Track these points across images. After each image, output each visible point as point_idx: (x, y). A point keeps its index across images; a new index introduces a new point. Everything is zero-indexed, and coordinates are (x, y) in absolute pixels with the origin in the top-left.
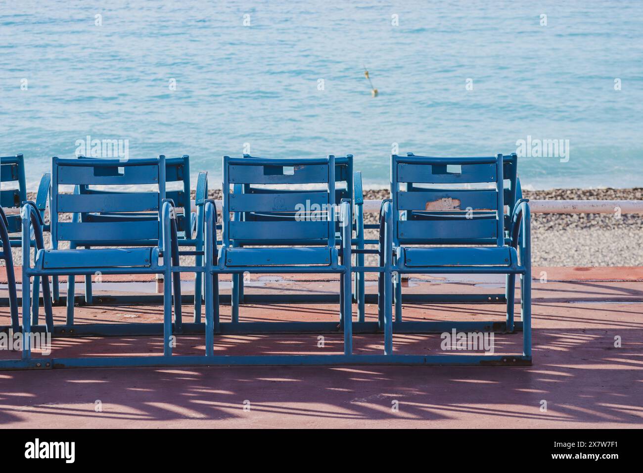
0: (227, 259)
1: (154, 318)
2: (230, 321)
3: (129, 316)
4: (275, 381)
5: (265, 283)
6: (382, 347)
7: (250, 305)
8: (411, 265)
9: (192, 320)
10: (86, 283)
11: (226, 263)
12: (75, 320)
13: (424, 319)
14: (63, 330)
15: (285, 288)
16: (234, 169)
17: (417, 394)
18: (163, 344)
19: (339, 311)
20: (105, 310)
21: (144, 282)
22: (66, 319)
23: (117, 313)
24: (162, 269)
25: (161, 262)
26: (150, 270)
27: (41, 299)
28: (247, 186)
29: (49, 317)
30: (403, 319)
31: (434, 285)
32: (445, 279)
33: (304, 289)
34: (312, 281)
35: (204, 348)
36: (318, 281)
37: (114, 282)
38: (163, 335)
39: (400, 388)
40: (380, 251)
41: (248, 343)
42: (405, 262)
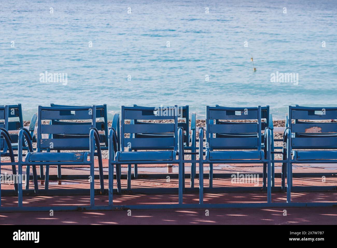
0: (210, 157)
1: (170, 185)
2: (209, 187)
3: (157, 184)
4: (235, 216)
5: (222, 168)
6: (286, 199)
7: (216, 179)
8: (300, 159)
9: (190, 186)
10: (135, 168)
11: (209, 158)
12: (131, 186)
13: (303, 185)
14: (126, 191)
15: (232, 170)
16: (212, 113)
17: (305, 221)
18: (178, 198)
19: (262, 182)
20: (144, 181)
21: (161, 167)
22: (127, 186)
23: (151, 183)
24: (178, 161)
25: (177, 158)
26: (172, 162)
27: (115, 175)
28: (217, 120)
29: (119, 185)
30: (293, 185)
31: (304, 168)
32: (310, 165)
33: (242, 171)
34: (245, 167)
35: (198, 200)
36: (248, 167)
37: (146, 167)
38: (178, 194)
39: (296, 219)
40: (283, 152)
41: (218, 198)
42: (297, 158)
